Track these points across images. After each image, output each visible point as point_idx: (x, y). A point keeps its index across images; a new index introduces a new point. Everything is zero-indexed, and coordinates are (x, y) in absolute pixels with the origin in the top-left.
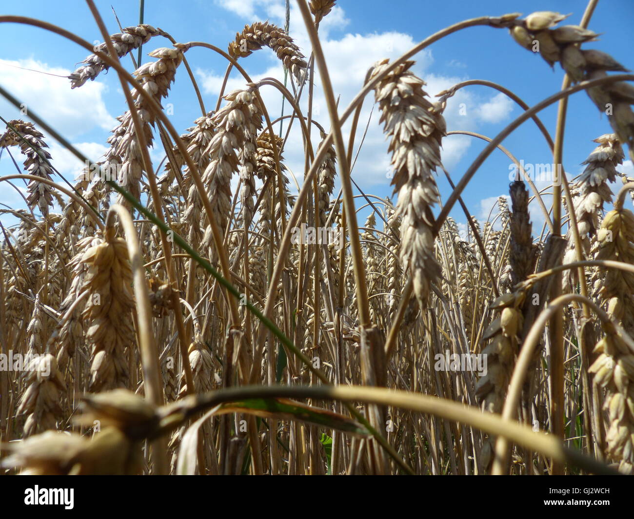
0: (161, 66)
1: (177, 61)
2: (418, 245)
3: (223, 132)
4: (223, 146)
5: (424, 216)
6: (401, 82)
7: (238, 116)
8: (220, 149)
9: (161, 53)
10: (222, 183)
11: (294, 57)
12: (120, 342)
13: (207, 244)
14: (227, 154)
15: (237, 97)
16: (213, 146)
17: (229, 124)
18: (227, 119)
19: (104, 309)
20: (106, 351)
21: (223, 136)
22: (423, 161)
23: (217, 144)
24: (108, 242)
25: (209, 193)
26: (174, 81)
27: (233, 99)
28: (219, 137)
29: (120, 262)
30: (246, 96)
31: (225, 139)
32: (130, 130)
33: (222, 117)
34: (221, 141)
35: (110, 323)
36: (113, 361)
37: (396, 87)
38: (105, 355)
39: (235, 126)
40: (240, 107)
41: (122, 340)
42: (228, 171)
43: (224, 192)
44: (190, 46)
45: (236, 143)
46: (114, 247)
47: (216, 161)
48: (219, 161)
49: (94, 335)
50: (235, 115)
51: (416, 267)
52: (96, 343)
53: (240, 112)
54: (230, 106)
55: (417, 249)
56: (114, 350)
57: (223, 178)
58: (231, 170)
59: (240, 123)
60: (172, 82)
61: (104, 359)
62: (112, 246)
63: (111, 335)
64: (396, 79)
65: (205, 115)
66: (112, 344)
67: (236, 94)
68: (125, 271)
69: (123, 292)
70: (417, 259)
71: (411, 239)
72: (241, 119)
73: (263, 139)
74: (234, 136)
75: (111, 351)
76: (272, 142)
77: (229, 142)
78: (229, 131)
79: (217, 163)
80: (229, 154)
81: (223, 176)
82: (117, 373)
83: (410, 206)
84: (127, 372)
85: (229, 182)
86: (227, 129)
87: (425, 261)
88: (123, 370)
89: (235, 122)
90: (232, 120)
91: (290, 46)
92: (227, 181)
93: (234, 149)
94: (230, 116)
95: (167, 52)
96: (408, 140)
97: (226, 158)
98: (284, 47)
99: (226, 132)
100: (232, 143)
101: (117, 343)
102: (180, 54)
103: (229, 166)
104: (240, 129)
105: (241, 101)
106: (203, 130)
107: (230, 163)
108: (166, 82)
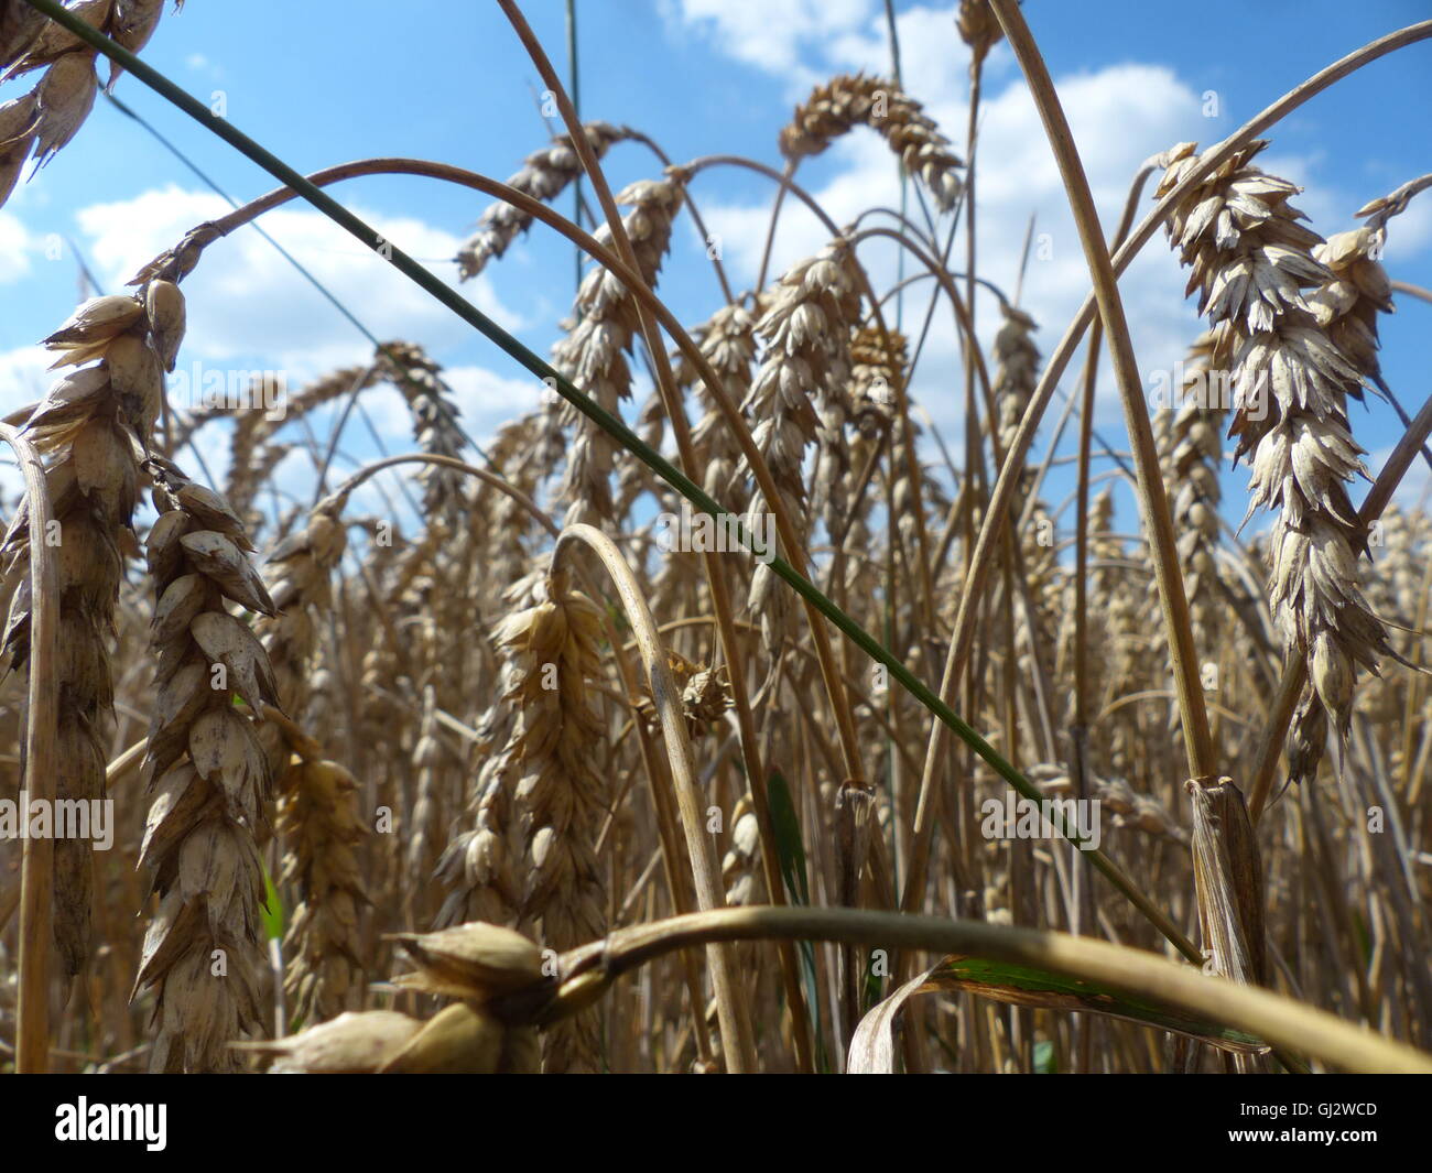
0: (642, 223)
1: (672, 208)
2: (1318, 574)
3: (780, 358)
4: (783, 389)
5: (1327, 504)
6: (1235, 194)
7: (812, 320)
8: (777, 397)
9: (639, 194)
10: (784, 471)
11: (926, 149)
12: (581, 809)
13: (757, 608)
14: (791, 406)
15: (809, 277)
16: (760, 392)
17: (794, 338)
18: (788, 328)
19: (550, 739)
20: (554, 828)
21: (780, 365)
22: (1312, 373)
23: (768, 386)
24: (555, 603)
25: (757, 494)
26: (668, 251)
27: (799, 280)
28: (773, 368)
29: (579, 641)
30: (827, 273)
31: (785, 372)
32: (584, 369)
33: (777, 325)
34: (777, 377)
35: (562, 769)
36: (570, 848)
37: (1224, 207)
38: (552, 836)
39: (807, 341)
40: (814, 298)
41: (585, 804)
42: (796, 442)
43: (788, 490)
44: (698, 168)
45: (810, 380)
46: (565, 610)
47: (768, 423)
48: (775, 421)
49: (530, 795)
50: (805, 318)
51: (1314, 630)
52: (534, 811)
53: (815, 307)
54: (792, 299)
55: (1315, 586)
56: (571, 827)
57: (786, 460)
58: (801, 439)
59: (817, 334)
60: (664, 255)
61: (551, 844)
62: (562, 610)
63: (565, 795)
64: (1222, 188)
65: (730, 301)
66: (566, 812)
67: (803, 271)
68: (587, 660)
69: (584, 703)
70: (1318, 608)
71: (1295, 561)
72: (819, 325)
73: (866, 344)
74: (805, 364)
75: (566, 827)
76: (886, 347)
77: (794, 380)
78: (795, 353)
79: (771, 427)
80: (796, 406)
81: (784, 457)
82: (578, 876)
83: (1287, 483)
84: (597, 872)
85: (800, 466)
86: (790, 351)
87: (1338, 613)
88: (590, 867)
89: (805, 335)
90: (800, 331)
91: (917, 123)
92: (794, 466)
93: (808, 394)
94: (794, 318)
95: (650, 192)
96: (1269, 327)
97: (789, 415)
98: (903, 125)
99: (786, 356)
100: (801, 380)
101: (575, 809)
102: (678, 191)
103: (797, 432)
104: (818, 347)
105: (816, 284)
106: (729, 338)
107: (799, 425)
108: (653, 258)
